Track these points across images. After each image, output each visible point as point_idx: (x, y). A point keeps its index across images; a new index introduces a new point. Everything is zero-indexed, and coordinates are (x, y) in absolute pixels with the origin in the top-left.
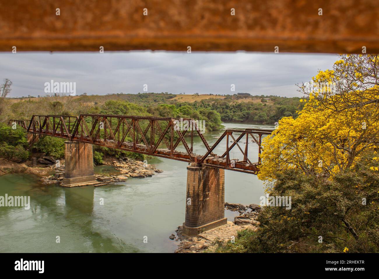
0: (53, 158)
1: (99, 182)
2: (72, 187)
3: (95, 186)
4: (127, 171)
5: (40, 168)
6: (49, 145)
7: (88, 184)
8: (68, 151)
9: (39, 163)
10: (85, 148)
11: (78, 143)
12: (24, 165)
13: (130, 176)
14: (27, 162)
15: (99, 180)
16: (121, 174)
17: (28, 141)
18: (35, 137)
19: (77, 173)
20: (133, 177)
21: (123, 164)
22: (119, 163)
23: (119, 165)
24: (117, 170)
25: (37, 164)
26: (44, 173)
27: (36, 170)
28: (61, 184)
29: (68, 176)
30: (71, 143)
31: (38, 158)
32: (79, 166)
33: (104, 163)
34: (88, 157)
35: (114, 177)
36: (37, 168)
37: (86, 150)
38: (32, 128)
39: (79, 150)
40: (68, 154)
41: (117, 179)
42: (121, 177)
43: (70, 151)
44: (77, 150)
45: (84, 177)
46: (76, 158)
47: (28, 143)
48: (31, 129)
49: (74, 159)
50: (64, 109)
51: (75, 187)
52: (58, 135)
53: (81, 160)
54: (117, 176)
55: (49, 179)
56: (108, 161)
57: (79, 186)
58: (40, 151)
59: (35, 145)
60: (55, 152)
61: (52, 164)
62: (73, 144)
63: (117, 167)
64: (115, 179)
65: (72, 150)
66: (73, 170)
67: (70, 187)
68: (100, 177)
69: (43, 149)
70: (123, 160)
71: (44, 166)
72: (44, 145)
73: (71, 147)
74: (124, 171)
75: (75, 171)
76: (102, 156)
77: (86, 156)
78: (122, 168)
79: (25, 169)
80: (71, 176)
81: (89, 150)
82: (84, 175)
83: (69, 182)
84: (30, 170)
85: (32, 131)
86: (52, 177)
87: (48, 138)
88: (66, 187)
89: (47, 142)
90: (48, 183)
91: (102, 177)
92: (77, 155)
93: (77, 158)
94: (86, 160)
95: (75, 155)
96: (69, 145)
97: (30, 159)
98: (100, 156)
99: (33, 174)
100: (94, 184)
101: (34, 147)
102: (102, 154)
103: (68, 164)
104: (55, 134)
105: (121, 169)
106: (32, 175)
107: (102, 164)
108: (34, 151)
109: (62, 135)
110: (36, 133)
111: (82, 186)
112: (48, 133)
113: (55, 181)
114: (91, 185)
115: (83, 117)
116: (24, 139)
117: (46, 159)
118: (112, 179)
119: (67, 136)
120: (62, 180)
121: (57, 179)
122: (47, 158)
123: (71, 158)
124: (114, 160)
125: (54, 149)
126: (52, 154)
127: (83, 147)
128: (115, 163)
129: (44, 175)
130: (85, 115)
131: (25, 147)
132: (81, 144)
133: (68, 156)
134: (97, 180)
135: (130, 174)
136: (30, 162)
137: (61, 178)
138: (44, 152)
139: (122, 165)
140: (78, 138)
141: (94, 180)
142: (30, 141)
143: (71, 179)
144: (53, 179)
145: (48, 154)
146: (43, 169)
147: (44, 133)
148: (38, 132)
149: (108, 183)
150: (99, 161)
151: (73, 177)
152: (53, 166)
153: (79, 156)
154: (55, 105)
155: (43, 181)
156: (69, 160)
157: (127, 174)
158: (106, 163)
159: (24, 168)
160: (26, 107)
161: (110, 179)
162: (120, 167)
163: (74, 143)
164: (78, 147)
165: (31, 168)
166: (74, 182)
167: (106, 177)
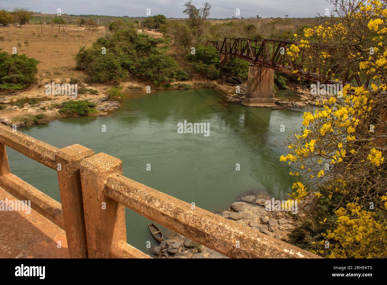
0: (240, 78)
1: (277, 106)
2: (251, 107)
3: (272, 109)
4: (307, 98)
5: (228, 86)
6: (238, 66)
7: (266, 106)
8: (250, 74)
9: (228, 82)
10: (266, 72)
11: (260, 66)
12: (215, 83)
13: (309, 103)
14: (218, 79)
15: (277, 103)
16: (300, 101)
17: (220, 61)
18: (226, 58)
19: (257, 95)
20: (311, 105)
21: (306, 91)
22: (302, 90)
23: (301, 92)
24: (298, 96)
25: (226, 83)
26: (230, 91)
27: (224, 87)
28: (242, 103)
29: (249, 96)
30: (254, 66)
31: (227, 77)
32: (260, 89)
33: (287, 88)
34: (269, 80)
35: (292, 103)
36: (225, 86)
37: (267, 73)
38: (224, 49)
39: (261, 73)
40: (251, 76)
41: (295, 104)
42: (299, 104)
43: (253, 74)
44: (259, 73)
45: (263, 99)
46: (257, 80)
47: (219, 63)
48: (223, 51)
49: (255, 81)
50: (258, 32)
51: (254, 107)
52: (245, 57)
53: (261, 83)
54: (296, 102)
55: (233, 97)
56: (292, 86)
57: (257, 107)
58: (229, 71)
59: (226, 65)
60: (242, 72)
61: (239, 84)
62: (255, 67)
63: (299, 93)
64: (293, 105)
65: (255, 73)
66: (254, 91)
67: (249, 106)
68: (279, 100)
69: (232, 69)
70: (307, 87)
71: (232, 84)
72: (234, 66)
73: (253, 70)
74: (305, 98)
75: (255, 92)
76: (285, 81)
77: (267, 80)
78: (303, 94)
79: (215, 86)
80: (251, 96)
81: (270, 74)
82: (263, 97)
83: (249, 102)
84: (219, 87)
85: (224, 52)
86: (236, 95)
87: (237, 60)
88: (245, 106)
89: (236, 63)
90: (231, 100)
91: (280, 101)
92: (259, 77)
93: (259, 80)
94: (267, 84)
95: (257, 78)
96: (252, 67)
97: (220, 77)
98: (284, 81)
99: (222, 91)
100: (272, 107)
101: (225, 67)
102: (286, 79)
103: (249, 86)
104: (242, 56)
105: (302, 96)
106: (220, 91)
107: (285, 89)
108: (225, 70)
109: (247, 58)
110: (227, 55)
111: (260, 107)
112: (237, 55)
113: (238, 100)
114: (269, 107)
115: (266, 41)
116: (216, 58)
117: (234, 79)
118: (290, 104)
119: (251, 59)
120: (243, 99)
121: (240, 98)
122: (235, 77)
123: (253, 80)
124: (298, 87)
125: (241, 70)
126: (239, 74)
127: (265, 71)
128: (298, 89)
129: (230, 93)
130: (268, 40)
131: (217, 66)
132: (263, 68)
133: (250, 78)
134: (275, 103)
135: (309, 101)
136: (221, 80)
137: (243, 97)
138: (233, 72)
139: (304, 92)
140: (261, 62)
141: (272, 102)
142: (222, 61)
143: (251, 99)
144: (236, 98)
145: (236, 74)
146: (231, 87)
147: (234, 54)
148: (228, 53)
149: (285, 107)
150: (283, 85)
151: (253, 97)
152: (240, 85)
153: (260, 79)
154: (250, 28)
155: (227, 98)
156: (251, 82)
157: (307, 101)
158: (290, 88)
159: (215, 84)
160: (223, 30)
161: (288, 104)
162: (302, 94)
163: (257, 66)
164: (261, 70)
165: (221, 86)
166: (253, 102)
167: (284, 102)
